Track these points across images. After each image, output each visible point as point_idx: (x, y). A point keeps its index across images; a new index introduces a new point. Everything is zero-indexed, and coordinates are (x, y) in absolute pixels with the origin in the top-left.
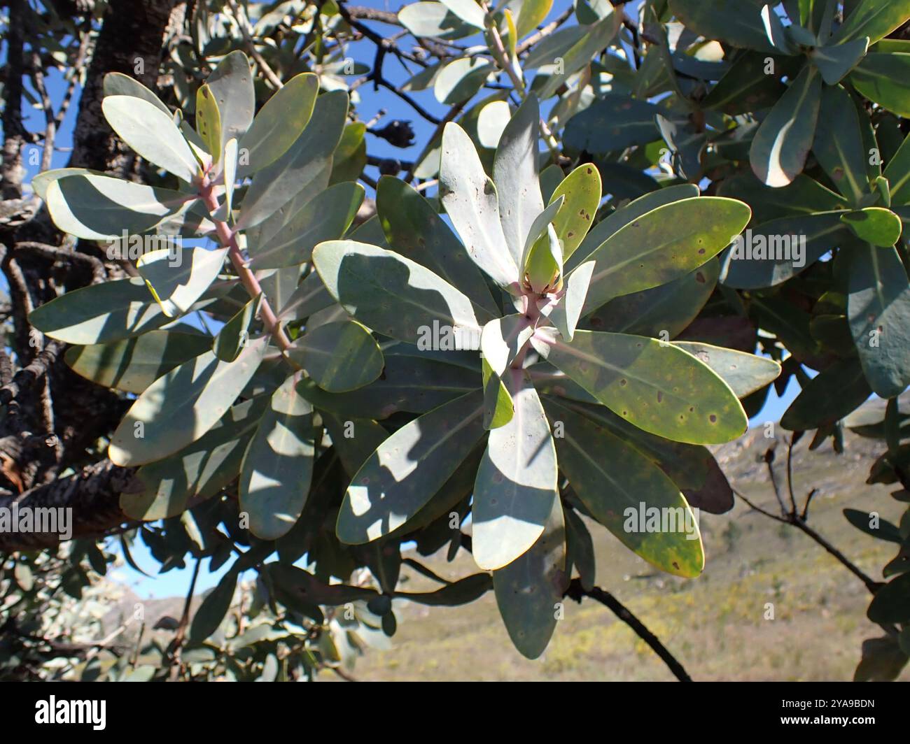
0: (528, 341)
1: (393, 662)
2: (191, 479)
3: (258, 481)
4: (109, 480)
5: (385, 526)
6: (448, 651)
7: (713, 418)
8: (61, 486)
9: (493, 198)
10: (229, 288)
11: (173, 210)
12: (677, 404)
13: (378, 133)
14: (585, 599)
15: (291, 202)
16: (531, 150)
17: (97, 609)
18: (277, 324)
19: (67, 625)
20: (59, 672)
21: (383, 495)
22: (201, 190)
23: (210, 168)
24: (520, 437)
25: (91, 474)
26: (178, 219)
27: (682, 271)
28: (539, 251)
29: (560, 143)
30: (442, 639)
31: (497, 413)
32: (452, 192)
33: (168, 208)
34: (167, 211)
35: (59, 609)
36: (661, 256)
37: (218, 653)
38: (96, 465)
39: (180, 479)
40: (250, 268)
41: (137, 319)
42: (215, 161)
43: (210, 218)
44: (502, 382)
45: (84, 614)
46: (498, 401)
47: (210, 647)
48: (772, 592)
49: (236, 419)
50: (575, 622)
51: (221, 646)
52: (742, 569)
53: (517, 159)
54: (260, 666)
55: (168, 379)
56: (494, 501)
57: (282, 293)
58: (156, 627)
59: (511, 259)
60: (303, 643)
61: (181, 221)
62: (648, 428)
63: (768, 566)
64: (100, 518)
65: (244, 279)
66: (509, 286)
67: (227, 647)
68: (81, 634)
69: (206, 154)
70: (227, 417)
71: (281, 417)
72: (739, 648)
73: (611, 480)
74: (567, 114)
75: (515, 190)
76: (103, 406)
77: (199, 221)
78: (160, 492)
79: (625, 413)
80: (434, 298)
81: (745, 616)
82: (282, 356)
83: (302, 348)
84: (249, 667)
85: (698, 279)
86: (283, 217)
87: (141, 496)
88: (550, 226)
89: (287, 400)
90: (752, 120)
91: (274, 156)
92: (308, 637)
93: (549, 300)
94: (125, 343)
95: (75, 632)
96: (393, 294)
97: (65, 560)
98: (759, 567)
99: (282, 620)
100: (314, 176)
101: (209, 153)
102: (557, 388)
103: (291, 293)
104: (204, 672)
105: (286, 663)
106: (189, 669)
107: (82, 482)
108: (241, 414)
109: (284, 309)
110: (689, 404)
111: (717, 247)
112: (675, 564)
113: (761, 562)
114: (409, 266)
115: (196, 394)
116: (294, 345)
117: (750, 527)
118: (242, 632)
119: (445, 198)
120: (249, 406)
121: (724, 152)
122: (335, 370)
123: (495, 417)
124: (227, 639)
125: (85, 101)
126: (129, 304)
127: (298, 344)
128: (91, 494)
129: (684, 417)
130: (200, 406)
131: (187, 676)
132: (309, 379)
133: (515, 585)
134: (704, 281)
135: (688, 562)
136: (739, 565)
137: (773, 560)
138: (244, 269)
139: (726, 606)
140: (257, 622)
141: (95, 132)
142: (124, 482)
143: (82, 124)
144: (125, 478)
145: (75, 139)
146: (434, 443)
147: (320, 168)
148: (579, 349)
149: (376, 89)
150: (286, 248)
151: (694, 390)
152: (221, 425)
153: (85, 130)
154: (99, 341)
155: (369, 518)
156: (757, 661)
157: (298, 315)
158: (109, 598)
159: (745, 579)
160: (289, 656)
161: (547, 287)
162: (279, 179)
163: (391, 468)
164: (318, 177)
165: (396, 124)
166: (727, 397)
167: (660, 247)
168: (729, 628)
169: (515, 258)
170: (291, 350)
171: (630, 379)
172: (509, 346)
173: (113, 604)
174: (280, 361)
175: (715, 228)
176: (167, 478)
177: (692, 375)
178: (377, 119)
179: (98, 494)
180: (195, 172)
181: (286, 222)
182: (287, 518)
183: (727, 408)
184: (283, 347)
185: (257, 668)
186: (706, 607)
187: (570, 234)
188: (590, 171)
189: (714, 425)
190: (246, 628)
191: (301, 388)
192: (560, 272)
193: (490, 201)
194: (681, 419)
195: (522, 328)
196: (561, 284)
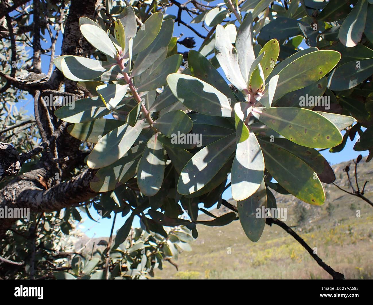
0: (251, 113)
1: (191, 262)
2: (117, 176)
3: (144, 175)
4: (82, 182)
5: (196, 188)
6: (213, 258)
7: (328, 138)
8: (63, 185)
9: (236, 55)
10: (129, 100)
11: (107, 70)
12: (313, 133)
13: (181, 43)
14: (273, 225)
15: (152, 65)
16: (250, 34)
17: (74, 240)
18: (148, 114)
19: (63, 246)
20: (60, 264)
21: (194, 176)
22: (118, 62)
23: (121, 52)
24: (249, 151)
25: (74, 180)
26: (109, 73)
27: (313, 81)
28: (255, 75)
29: (257, 41)
30: (210, 253)
31: (242, 136)
32: (220, 53)
33: (106, 69)
34: (105, 70)
35: (59, 240)
36: (304, 76)
37: (123, 254)
38: (76, 177)
39: (113, 176)
40: (137, 91)
41: (95, 113)
42: (123, 50)
43: (121, 73)
44: (244, 123)
45: (69, 241)
46: (243, 131)
47: (120, 252)
48: (348, 232)
49: (133, 152)
50: (264, 245)
51: (124, 251)
52: (335, 223)
53: (245, 40)
54: (140, 260)
55: (108, 136)
56: (239, 176)
57: (149, 102)
58: (99, 244)
59: (243, 80)
60: (156, 250)
61: (110, 74)
62: (301, 144)
63: (346, 222)
64: (79, 197)
65: (135, 96)
66: (243, 90)
67: (127, 252)
68: (68, 249)
69: (119, 47)
70: (129, 152)
71: (151, 150)
72: (334, 255)
73: (285, 168)
74: (260, 28)
75: (244, 52)
76: (77, 155)
77: (117, 74)
78: (105, 181)
79: (291, 139)
80: (213, 96)
81: (337, 242)
82: (151, 127)
83: (158, 123)
84: (135, 260)
85: (318, 87)
86: (149, 71)
87: (98, 183)
88: (259, 64)
89: (153, 144)
90: (338, 24)
91: (147, 45)
92: (158, 247)
93: (259, 95)
94: (90, 123)
95: (66, 249)
96: (197, 95)
97: (62, 220)
98: (342, 222)
99: (148, 241)
100: (161, 54)
101: (120, 46)
102: (262, 133)
103: (153, 102)
104: (118, 262)
105: (150, 258)
106: (112, 261)
107: (71, 183)
108: (135, 150)
109: (150, 108)
110: (317, 133)
111: (327, 71)
112: (313, 200)
113: (343, 220)
114: (203, 83)
115: (119, 141)
116: (155, 122)
117: (338, 205)
118: (132, 246)
119: (217, 55)
120: (138, 148)
121: (327, 39)
122: (173, 130)
123: (241, 138)
124: (126, 249)
125: (66, 34)
126: (92, 108)
127: (157, 121)
128: (75, 188)
129: (316, 138)
130: (120, 146)
131: (111, 263)
132: (162, 134)
133: (247, 213)
134: (321, 88)
135: (318, 199)
136: (334, 221)
137: (348, 219)
138: (135, 92)
139: (328, 238)
140: (138, 242)
141: (70, 47)
142: (88, 182)
143: (65, 43)
144: (88, 181)
145: (62, 50)
146: (214, 156)
147: (163, 51)
148: (272, 115)
149: (179, 25)
150: (152, 83)
151: (320, 127)
152: (127, 155)
153: (66, 46)
154: (81, 122)
155: (189, 185)
156: (342, 261)
157: (156, 110)
158: (78, 235)
159: (336, 227)
160: (151, 255)
161: (258, 90)
162: (147, 56)
163: (197, 166)
164: (162, 55)
165: (188, 38)
166: (334, 129)
167: (304, 72)
168: (330, 247)
169: (245, 80)
170: (154, 124)
171: (294, 125)
172: (244, 114)
173: (80, 238)
174: (149, 129)
175: (326, 63)
176: (108, 176)
177: (319, 121)
178: (180, 37)
179: (78, 187)
180: (116, 54)
181: (150, 73)
182: (155, 188)
183: (334, 133)
184: (151, 123)
185: (138, 260)
186: (320, 239)
187: (267, 68)
188: (274, 42)
189: (329, 140)
190: (133, 245)
191: (159, 138)
192: (263, 83)
193: (234, 56)
194: (315, 139)
195: (249, 107)
196: (264, 88)
